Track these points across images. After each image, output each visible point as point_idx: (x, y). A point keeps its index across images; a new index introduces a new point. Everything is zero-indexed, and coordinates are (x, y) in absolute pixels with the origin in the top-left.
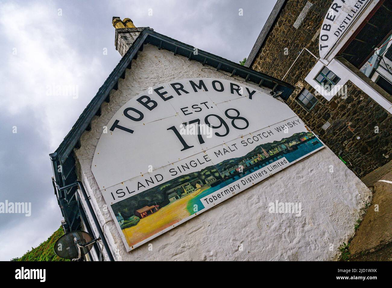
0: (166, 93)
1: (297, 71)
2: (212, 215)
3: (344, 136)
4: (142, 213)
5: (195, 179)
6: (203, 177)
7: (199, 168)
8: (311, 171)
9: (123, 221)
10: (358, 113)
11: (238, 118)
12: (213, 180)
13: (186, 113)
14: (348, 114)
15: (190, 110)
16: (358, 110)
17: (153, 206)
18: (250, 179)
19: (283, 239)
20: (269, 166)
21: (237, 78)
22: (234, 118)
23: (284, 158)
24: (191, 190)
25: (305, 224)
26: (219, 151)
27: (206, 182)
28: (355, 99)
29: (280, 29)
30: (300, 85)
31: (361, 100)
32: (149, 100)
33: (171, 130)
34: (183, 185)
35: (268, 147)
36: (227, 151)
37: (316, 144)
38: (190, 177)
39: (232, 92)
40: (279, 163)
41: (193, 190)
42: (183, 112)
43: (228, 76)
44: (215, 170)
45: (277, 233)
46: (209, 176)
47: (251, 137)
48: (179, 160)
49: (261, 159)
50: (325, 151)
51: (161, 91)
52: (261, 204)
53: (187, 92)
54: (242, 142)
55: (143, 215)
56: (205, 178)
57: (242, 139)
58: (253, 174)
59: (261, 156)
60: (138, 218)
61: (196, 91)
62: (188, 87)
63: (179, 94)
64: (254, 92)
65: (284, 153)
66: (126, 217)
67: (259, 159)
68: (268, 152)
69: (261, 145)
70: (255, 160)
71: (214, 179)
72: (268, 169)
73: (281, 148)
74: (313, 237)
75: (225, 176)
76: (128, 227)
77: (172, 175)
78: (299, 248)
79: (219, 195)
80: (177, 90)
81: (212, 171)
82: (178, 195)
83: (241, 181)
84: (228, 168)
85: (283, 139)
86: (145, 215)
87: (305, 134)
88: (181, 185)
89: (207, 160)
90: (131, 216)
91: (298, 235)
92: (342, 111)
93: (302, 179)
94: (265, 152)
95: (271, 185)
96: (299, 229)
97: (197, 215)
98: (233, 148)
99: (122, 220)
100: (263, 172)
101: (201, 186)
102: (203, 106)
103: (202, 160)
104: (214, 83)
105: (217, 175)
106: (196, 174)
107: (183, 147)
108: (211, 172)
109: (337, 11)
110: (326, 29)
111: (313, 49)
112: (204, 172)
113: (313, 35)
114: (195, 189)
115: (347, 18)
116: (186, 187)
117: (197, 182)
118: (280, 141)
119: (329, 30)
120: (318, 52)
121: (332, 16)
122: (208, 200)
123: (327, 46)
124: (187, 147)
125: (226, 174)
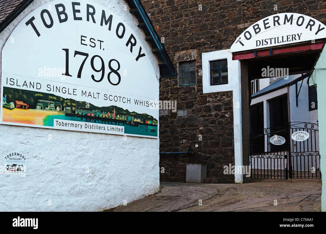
0: (78, 11)
1: (203, 38)
3: (188, 134)
4: (18, 105)
5: (59, 103)
6: (65, 105)
7: (66, 96)
8: (134, 148)
10: (214, 125)
11: (116, 72)
12: (69, 111)
13: (83, 42)
14: (207, 118)
15: (87, 41)
16: (217, 122)
17: (26, 104)
18: (92, 127)
19: (84, 178)
20: (109, 126)
22: (113, 70)
23: (123, 127)
24: (53, 108)
25: (102, 178)
26: (86, 92)
27: (64, 109)
28: (222, 111)
30: (194, 55)
31: (226, 117)
32: (64, 12)
33: (65, 52)
35: (119, 111)
36: (91, 96)
38: (57, 99)
39: (127, 45)
40: (117, 128)
42: (82, 40)
45: (82, 172)
46: (68, 106)
47: (114, 95)
48: (57, 81)
49: (108, 117)
50: (155, 141)
51: (77, 8)
52: (86, 147)
53: (94, 22)
54: (105, 95)
56: (65, 106)
57: (106, 93)
58: (96, 124)
59: (110, 114)
60: (14, 106)
61: (102, 25)
63: (88, 20)
64: (144, 55)
65: (126, 123)
66: (8, 101)
67: (107, 116)
68: (116, 115)
69: (116, 107)
70: (104, 115)
72: (109, 128)
73: (127, 118)
74: (101, 189)
75: (78, 114)
76: (7, 108)
77: (47, 90)
78: (89, 189)
79: (66, 124)
80: (88, 14)
81: (73, 104)
82: (43, 107)
83: (85, 124)
85: (134, 112)
86: (18, 107)
88: (48, 101)
89: (74, 93)
90: (11, 102)
91: (94, 182)
92: (205, 111)
93: (123, 150)
94: (114, 114)
95: (101, 140)
96: (97, 178)
98: (96, 95)
99: (6, 101)
100: (103, 127)
101: (60, 110)
102: (98, 43)
103: (71, 92)
104: (120, 24)
105: (74, 109)
106: (61, 99)
108: (71, 104)
109: (275, 25)
110: (255, 30)
111: (233, 34)
112: (67, 101)
113: (243, 23)
114: (55, 110)
115: (275, 38)
116: (51, 104)
117: (59, 105)
118: (130, 113)
119: (256, 33)
120: (234, 41)
121: (268, 23)
122: (58, 122)
123: (243, 45)
124: (67, 74)
125: (80, 112)
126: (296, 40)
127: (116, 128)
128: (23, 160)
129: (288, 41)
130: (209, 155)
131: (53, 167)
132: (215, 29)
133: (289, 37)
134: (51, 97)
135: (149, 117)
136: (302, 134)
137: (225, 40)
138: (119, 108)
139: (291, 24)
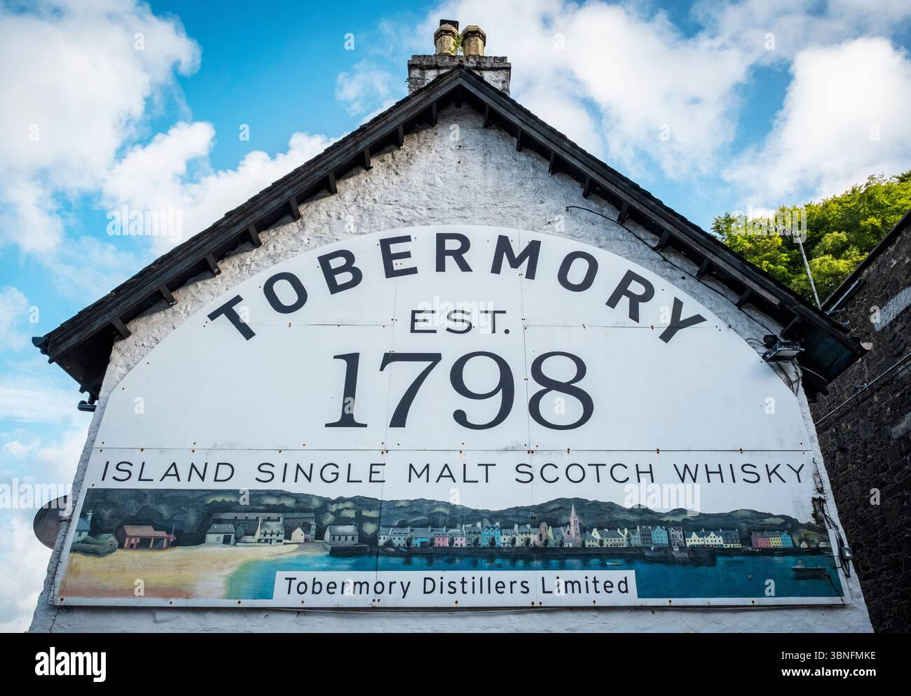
0: (407, 255)
4: (131, 537)
5: (305, 515)
6: (330, 518)
7: (332, 492)
9: (85, 535)
11: (567, 388)
12: (350, 538)
17: (163, 534)
18: (458, 586)
20: (551, 574)
21: (672, 259)
22: (551, 385)
23: (631, 575)
24: (274, 536)
26: (427, 466)
27: (327, 535)
32: (348, 267)
33: (342, 363)
34: (262, 516)
36: (451, 476)
38: (297, 502)
40: (595, 582)
41: (281, 541)
42: (413, 321)
43: (643, 247)
44: (373, 514)
46: (347, 521)
47: (563, 462)
48: (302, 447)
49: (540, 544)
51: (395, 248)
53: (466, 269)
54: (521, 467)
55: (130, 541)
56: (331, 525)
57: (526, 458)
58: (478, 574)
59: (550, 533)
60: (117, 543)
61: (495, 270)
63: (441, 268)
64: (698, 319)
65: (643, 558)
66: (96, 529)
67: (534, 538)
68: (584, 530)
69: (580, 504)
70: (520, 537)
71: (353, 539)
72: (541, 584)
73: (646, 536)
76: (86, 552)
77: (257, 479)
79: (331, 585)
80: (441, 253)
81: (365, 513)
83: (425, 579)
84: (415, 525)
85: (678, 511)
86: (132, 545)
87: (787, 526)
88: (258, 515)
89: (375, 477)
90: (107, 532)
94: (574, 529)
97: (241, 605)
98: (475, 473)
99: (85, 531)
100: (519, 583)
101: (306, 540)
103: (360, 472)
104: (575, 255)
105: (370, 529)
106: (315, 503)
107: (338, 419)
108: (359, 514)
112: (341, 506)
114: (285, 541)
116: (268, 523)
117: (304, 523)
118: (660, 515)
122: (294, 584)
124: (347, 421)
125: (397, 538)
127: (590, 581)
134: (272, 501)
135: (768, 521)
138: (596, 503)
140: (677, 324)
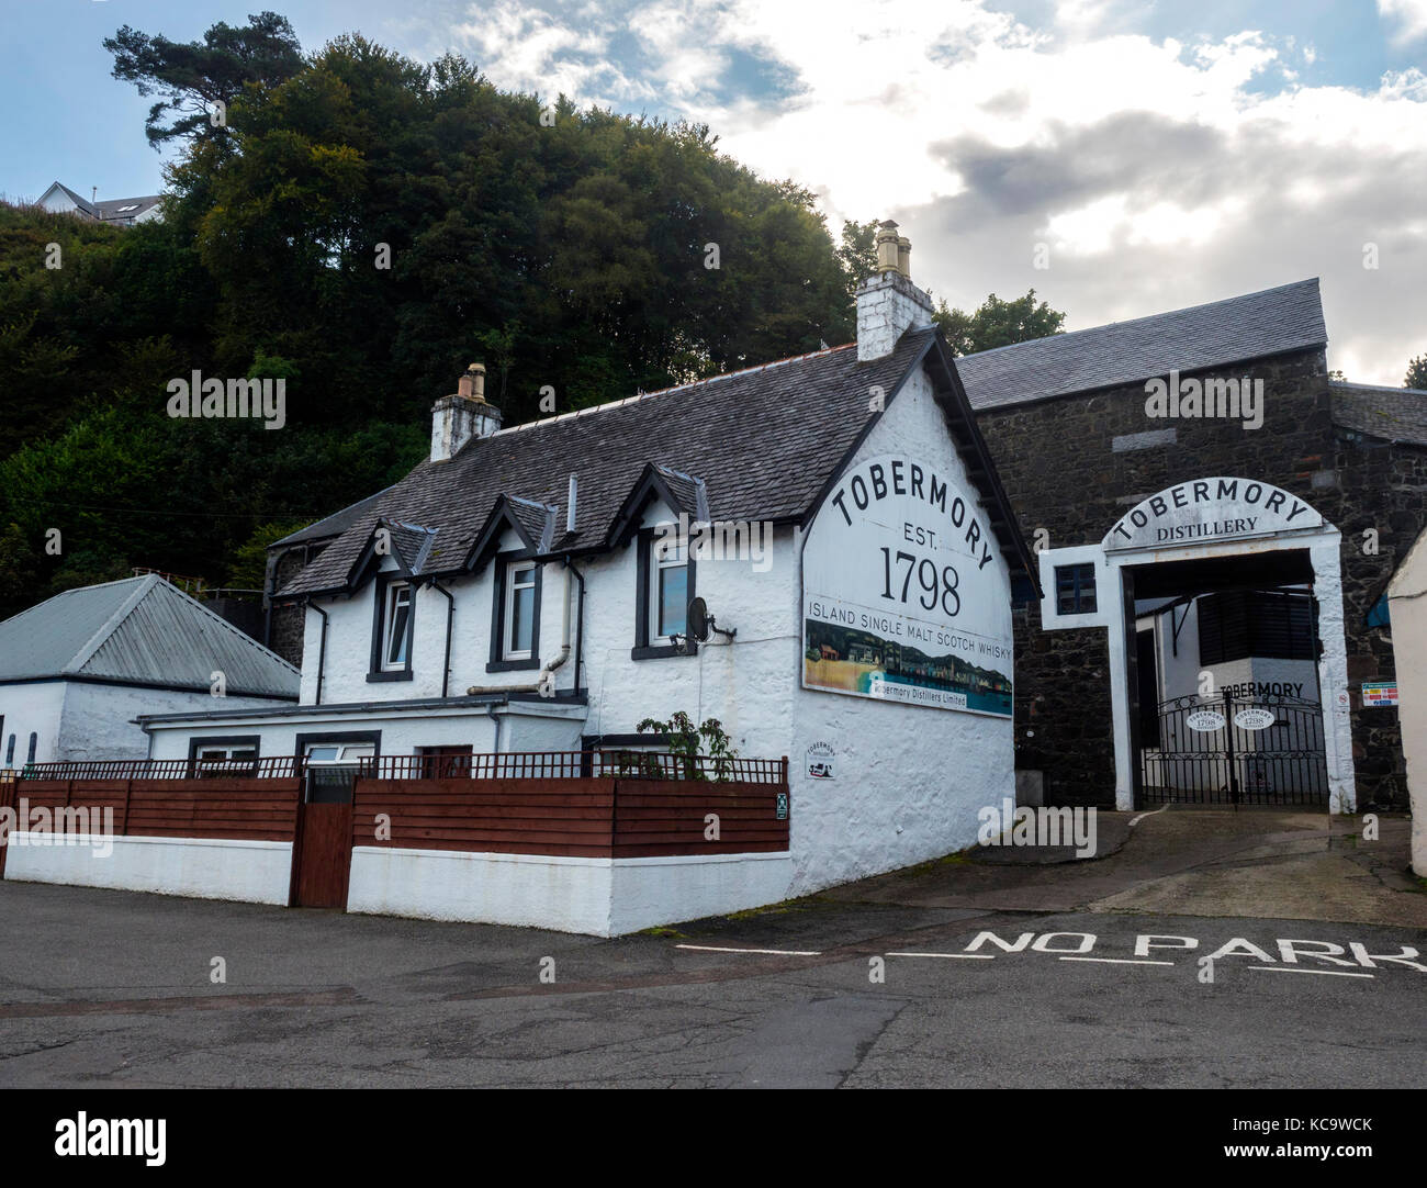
0: (901, 478)
2: (870, 708)
5: (879, 649)
6: (886, 653)
7: (886, 637)
8: (979, 737)
9: (809, 648)
10: (1068, 693)
11: (953, 591)
12: (892, 664)
13: (908, 535)
14: (1053, 679)
15: (913, 535)
16: (1074, 689)
17: (834, 651)
18: (922, 695)
20: (946, 693)
21: (983, 512)
22: (949, 588)
23: (964, 696)
24: (870, 659)
25: (936, 794)
26: (914, 628)
27: (886, 661)
28: (1085, 666)
29: (1086, 414)
31: (1093, 677)
32: (881, 481)
33: (884, 553)
34: (865, 646)
35: (959, 664)
36: (920, 636)
37: (1005, 707)
38: (875, 641)
39: (967, 539)
40: (957, 698)
41: (871, 662)
42: (905, 530)
44: (898, 652)
45: (910, 780)
46: (891, 655)
47: (951, 634)
48: (875, 608)
49: (943, 677)
50: (1006, 722)
51: (899, 471)
52: (913, 734)
53: (922, 497)
54: (939, 635)
55: (825, 654)
56: (887, 655)
57: (940, 629)
59: (947, 671)
60: (821, 655)
61: (932, 502)
62: (926, 487)
63: (914, 494)
64: (990, 558)
65: (969, 689)
66: (813, 644)
67: (942, 674)
68: (955, 673)
69: (954, 657)
70: (938, 673)
72: (945, 697)
73: (971, 678)
75: (904, 670)
76: (810, 658)
77: (862, 624)
78: (920, 815)
79: (887, 688)
80: (914, 481)
82: (857, 656)
83: (914, 690)
84: (912, 661)
85: (979, 668)
86: (826, 657)
87: (1004, 680)
88: (863, 645)
89: (898, 631)
90: (816, 647)
91: (924, 801)
92: (1048, 665)
93: (962, 740)
94: (953, 671)
95: (934, 720)
96: (928, 794)
97: (860, 695)
99: (808, 646)
100: (938, 696)
101: (879, 663)
102: (927, 536)
103: (894, 627)
104: (958, 501)
105: (898, 660)
106: (881, 643)
107: (884, 592)
108: (894, 651)
109: (1197, 500)
110: (1155, 508)
111: (1105, 515)
112: (889, 646)
113: (1127, 494)
114: (873, 663)
115: (1199, 526)
116: (867, 651)
117: (878, 653)
118: (975, 668)
119: (1158, 514)
120: (1108, 530)
121: (1183, 496)
123: (1129, 537)
124: (888, 595)
125: (906, 667)
126: (1244, 529)
128: (831, 756)
129: (1226, 531)
130: (1058, 753)
131: (871, 770)
132: (1066, 504)
133: (1229, 524)
134: (867, 639)
135: (999, 676)
136: (1259, 716)
137: (1089, 526)
138: (958, 659)
139: (1234, 498)
140: (986, 559)
